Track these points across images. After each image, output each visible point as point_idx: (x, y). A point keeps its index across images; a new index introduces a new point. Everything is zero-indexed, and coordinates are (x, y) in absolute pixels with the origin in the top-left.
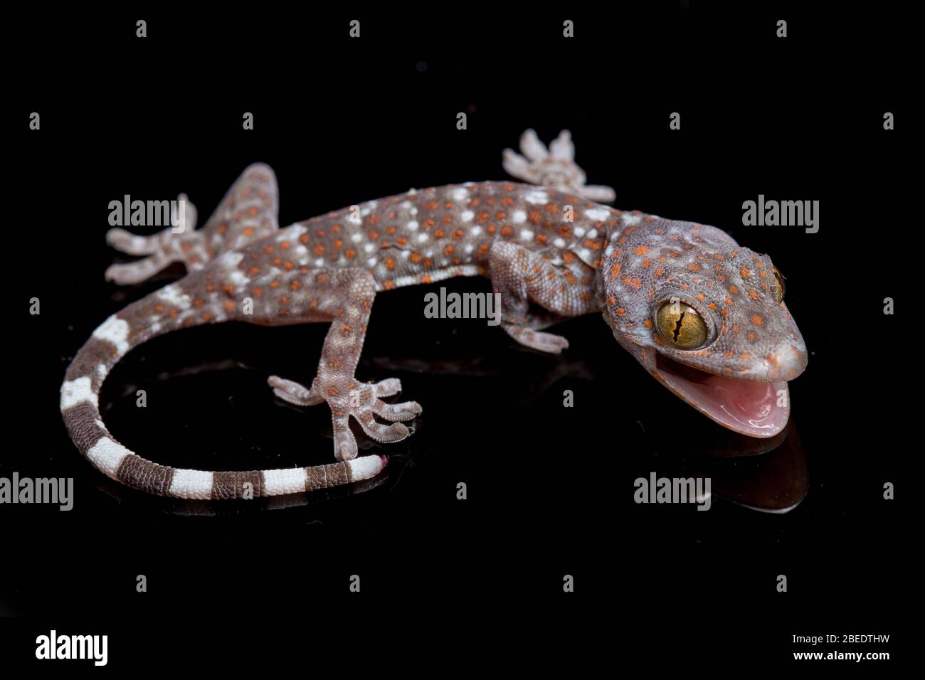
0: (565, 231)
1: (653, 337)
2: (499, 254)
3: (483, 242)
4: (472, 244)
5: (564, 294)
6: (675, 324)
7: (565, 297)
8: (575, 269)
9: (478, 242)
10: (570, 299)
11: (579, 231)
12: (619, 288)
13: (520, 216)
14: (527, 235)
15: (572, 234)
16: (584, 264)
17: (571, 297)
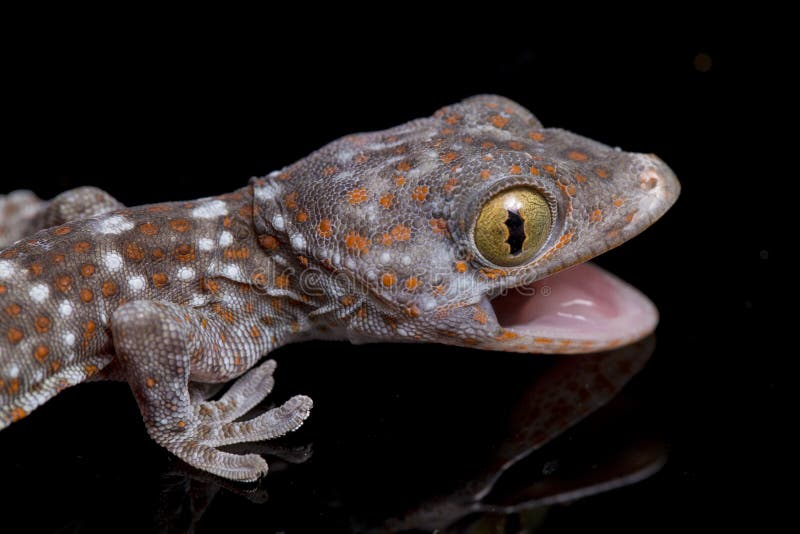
0: (186, 253)
1: (479, 277)
2: (136, 319)
3: (83, 320)
4: (71, 329)
5: (229, 343)
6: (505, 227)
7: (234, 347)
8: (229, 299)
9: (78, 324)
10: (240, 348)
11: (206, 244)
12: (386, 257)
13: (113, 261)
14: (137, 282)
15: (197, 251)
16: (238, 284)
17: (241, 342)
